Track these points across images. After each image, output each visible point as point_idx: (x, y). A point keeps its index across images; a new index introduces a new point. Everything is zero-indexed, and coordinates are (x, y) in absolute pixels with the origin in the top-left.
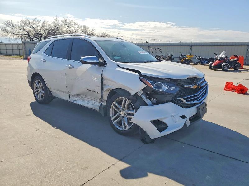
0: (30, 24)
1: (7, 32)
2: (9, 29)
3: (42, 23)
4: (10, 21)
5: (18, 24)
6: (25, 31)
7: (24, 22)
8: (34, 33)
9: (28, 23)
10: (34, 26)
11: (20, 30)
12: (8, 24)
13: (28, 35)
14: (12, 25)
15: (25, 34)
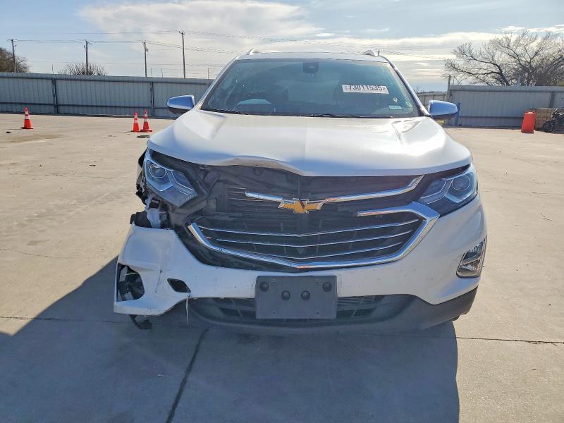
0: (508, 47)
1: (457, 69)
2: (460, 63)
3: (539, 40)
4: (467, 46)
5: (483, 50)
6: (494, 64)
7: (497, 44)
8: (516, 67)
9: (506, 45)
10: (519, 50)
11: (482, 64)
12: (462, 51)
13: (500, 73)
14: (470, 52)
15: (493, 72)
